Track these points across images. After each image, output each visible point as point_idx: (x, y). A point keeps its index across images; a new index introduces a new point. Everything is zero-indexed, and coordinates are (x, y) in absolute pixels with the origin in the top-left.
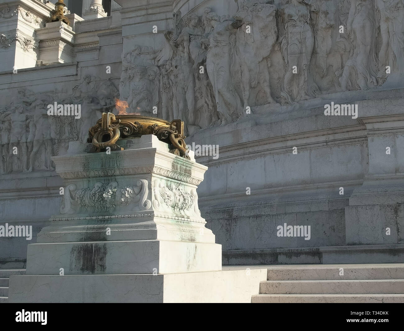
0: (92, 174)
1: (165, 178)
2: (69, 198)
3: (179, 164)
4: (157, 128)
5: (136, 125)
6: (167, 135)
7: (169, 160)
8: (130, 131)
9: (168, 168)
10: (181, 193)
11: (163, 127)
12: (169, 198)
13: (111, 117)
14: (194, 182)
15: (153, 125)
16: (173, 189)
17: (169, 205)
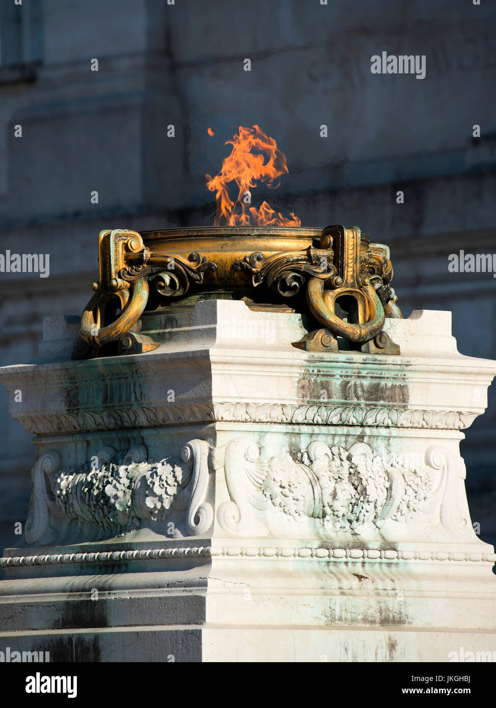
0: (90, 422)
1: (284, 428)
2: (44, 493)
3: (338, 377)
4: (259, 266)
5: (192, 265)
6: (295, 285)
7: (279, 374)
8: (178, 285)
9: (279, 399)
10: (352, 470)
11: (278, 260)
12: (286, 491)
13: (126, 242)
14: (434, 421)
15: (245, 260)
16: (317, 461)
17: (293, 512)
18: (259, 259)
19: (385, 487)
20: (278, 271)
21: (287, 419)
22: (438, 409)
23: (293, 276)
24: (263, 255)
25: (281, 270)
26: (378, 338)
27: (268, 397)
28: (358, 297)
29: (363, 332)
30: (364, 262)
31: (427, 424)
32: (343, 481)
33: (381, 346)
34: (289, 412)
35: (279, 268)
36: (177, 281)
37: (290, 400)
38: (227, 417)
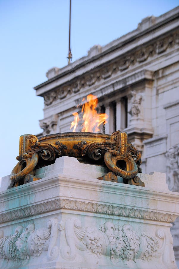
5: (57, 147)
6: (99, 155)
7: (91, 189)
8: (50, 155)
9: (91, 200)
10: (123, 235)
11: (93, 144)
12: (93, 242)
13: (30, 139)
14: (159, 217)
15: (78, 144)
16: (108, 230)
17: (96, 252)
18: (84, 144)
19: (138, 244)
20: (92, 149)
21: (94, 210)
22: (161, 212)
23: (99, 151)
24: (86, 142)
25: (94, 149)
26: (135, 179)
27: (85, 199)
28: (126, 161)
29: (128, 174)
30: (129, 148)
31: (156, 218)
32: (119, 239)
33: (136, 182)
34: (95, 207)
35: (93, 148)
36: (50, 153)
37: (96, 201)
38: (67, 206)
